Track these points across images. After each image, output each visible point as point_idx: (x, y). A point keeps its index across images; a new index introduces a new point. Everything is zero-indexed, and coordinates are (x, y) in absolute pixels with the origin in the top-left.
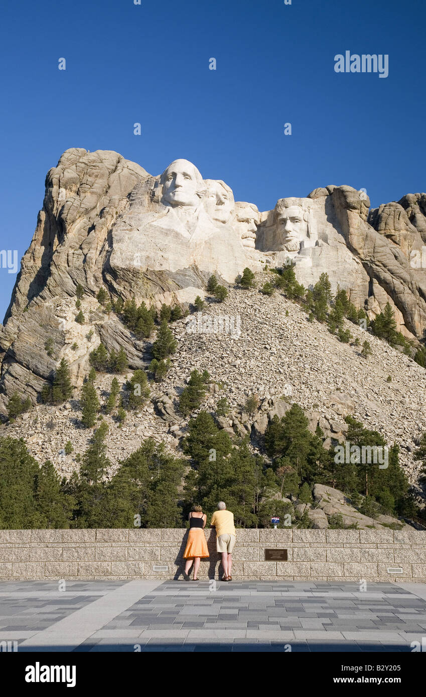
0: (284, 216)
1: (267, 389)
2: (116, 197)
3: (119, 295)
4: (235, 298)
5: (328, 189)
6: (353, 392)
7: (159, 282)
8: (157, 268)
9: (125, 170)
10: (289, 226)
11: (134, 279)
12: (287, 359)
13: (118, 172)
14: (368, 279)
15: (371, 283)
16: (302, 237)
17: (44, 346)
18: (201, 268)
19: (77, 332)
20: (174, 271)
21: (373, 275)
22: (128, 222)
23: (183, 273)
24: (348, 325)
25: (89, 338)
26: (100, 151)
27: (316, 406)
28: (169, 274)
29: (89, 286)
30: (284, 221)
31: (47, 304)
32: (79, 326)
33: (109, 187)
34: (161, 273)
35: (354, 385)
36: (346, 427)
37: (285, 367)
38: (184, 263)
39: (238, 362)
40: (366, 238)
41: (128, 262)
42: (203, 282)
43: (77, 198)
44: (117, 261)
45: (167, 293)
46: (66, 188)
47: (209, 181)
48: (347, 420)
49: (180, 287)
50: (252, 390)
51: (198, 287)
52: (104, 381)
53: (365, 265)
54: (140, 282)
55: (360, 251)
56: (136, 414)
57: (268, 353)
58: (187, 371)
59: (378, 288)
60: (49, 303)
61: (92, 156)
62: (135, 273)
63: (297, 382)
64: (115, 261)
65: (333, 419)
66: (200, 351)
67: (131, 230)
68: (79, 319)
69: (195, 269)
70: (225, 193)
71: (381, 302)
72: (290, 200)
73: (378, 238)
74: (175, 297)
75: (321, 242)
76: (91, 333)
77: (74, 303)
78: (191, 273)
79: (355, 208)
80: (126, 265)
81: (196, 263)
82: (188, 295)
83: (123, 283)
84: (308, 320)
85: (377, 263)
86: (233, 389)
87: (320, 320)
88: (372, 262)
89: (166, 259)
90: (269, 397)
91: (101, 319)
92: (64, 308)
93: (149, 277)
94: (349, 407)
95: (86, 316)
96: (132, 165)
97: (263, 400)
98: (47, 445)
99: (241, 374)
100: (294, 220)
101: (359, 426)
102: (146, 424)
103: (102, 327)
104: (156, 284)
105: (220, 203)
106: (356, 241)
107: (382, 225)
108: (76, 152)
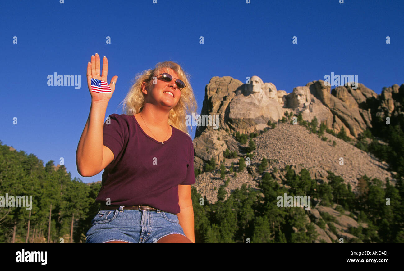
0: (297, 94)
1: (293, 161)
2: (231, 93)
3: (233, 129)
4: (279, 127)
5: (313, 82)
6: (330, 161)
7: (249, 123)
8: (247, 117)
9: (234, 83)
10: (299, 97)
11: (239, 122)
12: (301, 149)
13: (231, 84)
14: (332, 116)
15: (334, 118)
16: (304, 101)
17: (205, 150)
18: (265, 116)
19: (218, 143)
20: (254, 118)
21: (334, 114)
22: (235, 101)
23: (257, 118)
24: (326, 135)
25: (222, 145)
26: (224, 77)
27: (314, 167)
28: (252, 119)
29: (222, 126)
30: (297, 96)
31: (206, 134)
32: (219, 141)
33: (228, 89)
34: (249, 119)
35: (330, 157)
36: (327, 175)
37: (301, 152)
38: (258, 115)
39: (281, 151)
40: (331, 100)
41: (236, 116)
42: (266, 121)
43: (216, 94)
44: (232, 116)
45: (252, 127)
46: (212, 91)
47: (266, 83)
48: (328, 172)
49: (256, 124)
50: (287, 162)
51: (264, 123)
52: (229, 162)
53: (331, 111)
54: (241, 123)
55: (329, 105)
56: (241, 174)
57: (293, 147)
58: (260, 156)
59: (337, 119)
60: (207, 134)
61: (222, 79)
62: (239, 120)
63: (305, 158)
64: (231, 116)
65: (322, 172)
66: (266, 148)
67: (237, 104)
68: (219, 139)
69: (262, 116)
70: (273, 87)
71: (339, 124)
72: (298, 88)
73: (336, 99)
74: (255, 128)
75: (312, 103)
76: (223, 144)
77: (217, 133)
78: (261, 118)
79: (325, 88)
80: (235, 117)
81: (263, 115)
82: (261, 127)
83: (235, 124)
84: (310, 133)
85: (337, 109)
86: (279, 162)
87: (314, 133)
88: (334, 109)
89: (250, 114)
90: (294, 164)
91: (227, 138)
92: (213, 135)
93: (245, 121)
94: (328, 167)
95: (221, 138)
96: (236, 80)
97: (291, 166)
98: (207, 187)
99: (282, 156)
100: (301, 95)
101: (333, 174)
102: (245, 177)
103: (227, 141)
104: (247, 123)
105: (270, 91)
106: (327, 101)
107: (337, 95)
108: (215, 78)
